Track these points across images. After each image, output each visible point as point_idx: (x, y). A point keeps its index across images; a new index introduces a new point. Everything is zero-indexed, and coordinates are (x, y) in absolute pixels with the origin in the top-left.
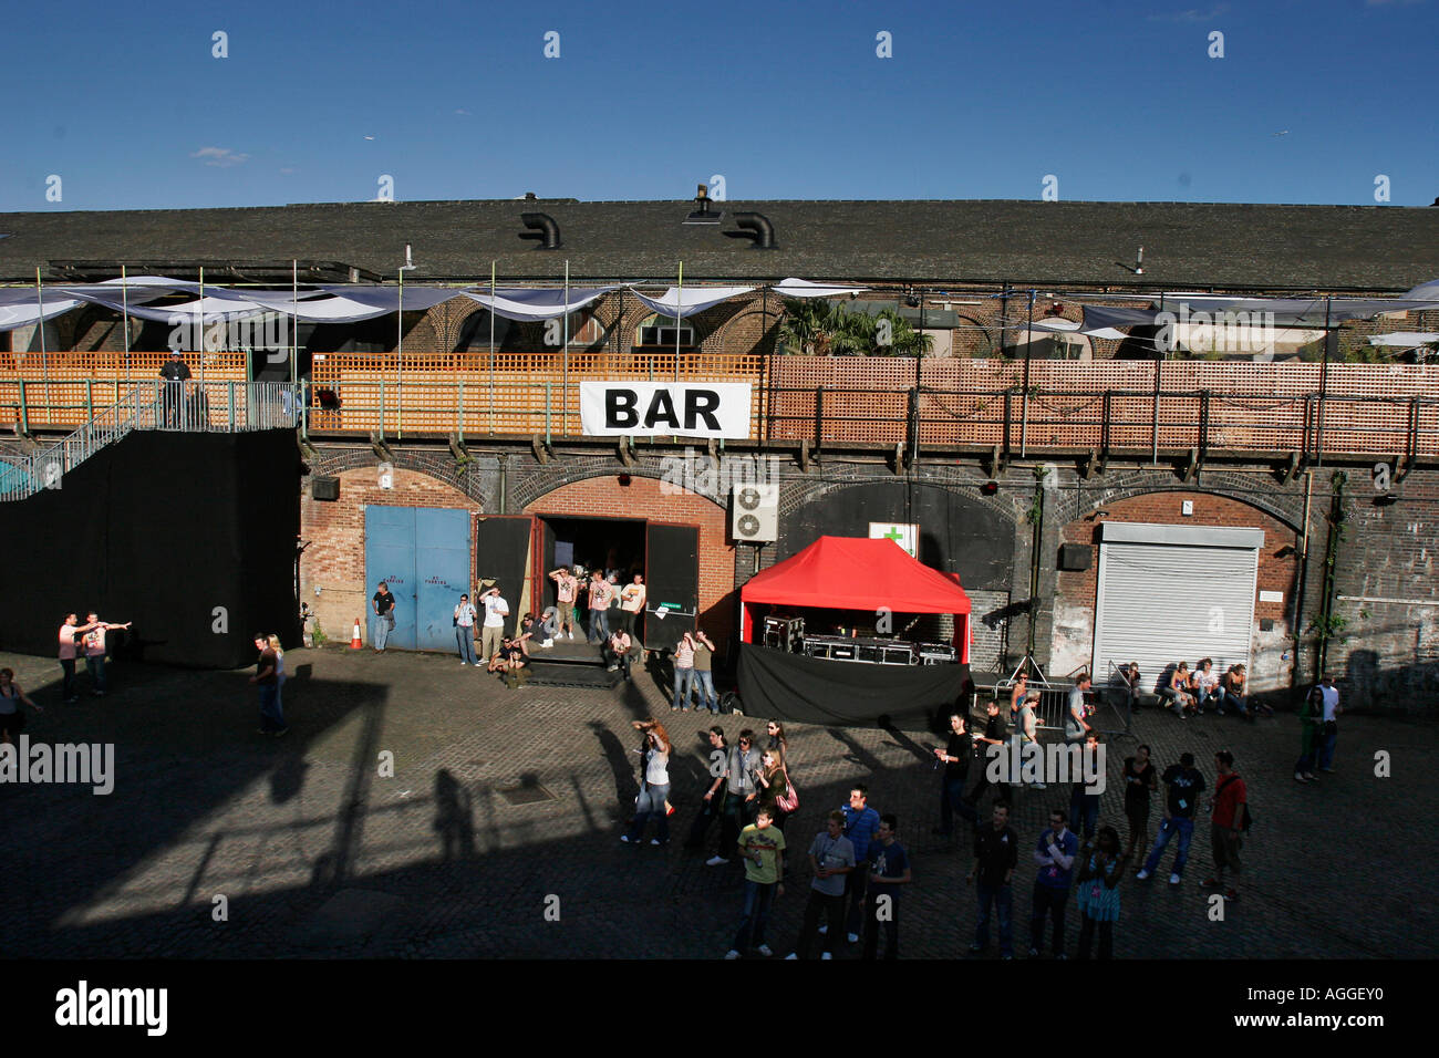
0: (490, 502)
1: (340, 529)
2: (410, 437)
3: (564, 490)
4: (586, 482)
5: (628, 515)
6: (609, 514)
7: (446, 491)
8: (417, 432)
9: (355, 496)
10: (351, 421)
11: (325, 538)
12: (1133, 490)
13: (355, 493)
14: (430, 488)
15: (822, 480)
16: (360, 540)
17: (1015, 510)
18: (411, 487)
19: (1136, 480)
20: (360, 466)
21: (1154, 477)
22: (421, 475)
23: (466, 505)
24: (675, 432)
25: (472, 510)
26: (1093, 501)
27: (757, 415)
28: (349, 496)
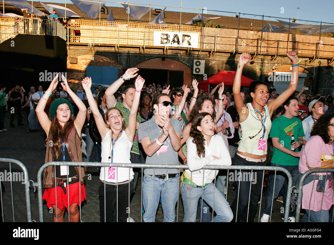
0: (124, 65)
1: (77, 73)
2: (103, 45)
3: (146, 62)
4: (152, 60)
5: (163, 69)
6: (158, 68)
7: (111, 62)
8: (104, 44)
9: (82, 63)
10: (83, 40)
11: (72, 76)
12: (281, 64)
13: (83, 62)
14: (106, 61)
15: (214, 60)
16: (84, 76)
17: (257, 68)
18: (100, 60)
19: (282, 62)
20: (84, 54)
21: (285, 61)
22: (104, 57)
23: (117, 66)
24: (179, 46)
25: (119, 67)
26: (273, 66)
27: (200, 42)
28: (81, 63)
